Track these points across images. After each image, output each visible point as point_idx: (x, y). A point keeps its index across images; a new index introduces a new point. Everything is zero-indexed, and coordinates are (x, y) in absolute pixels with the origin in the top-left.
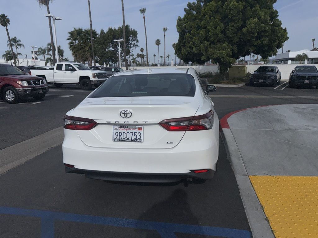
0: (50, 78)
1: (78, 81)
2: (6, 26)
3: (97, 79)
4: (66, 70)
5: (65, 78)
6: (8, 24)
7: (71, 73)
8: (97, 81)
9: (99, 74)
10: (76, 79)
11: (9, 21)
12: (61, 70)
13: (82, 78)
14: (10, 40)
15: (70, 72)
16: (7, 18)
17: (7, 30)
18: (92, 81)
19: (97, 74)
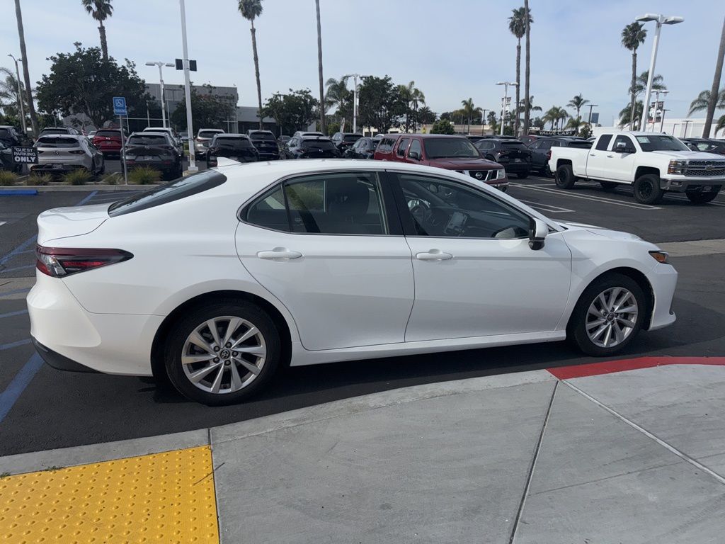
0: (579, 167)
1: (633, 179)
2: (636, 48)
3: (682, 177)
4: (613, 150)
5: (606, 170)
6: (640, 43)
7: (622, 157)
8: (680, 182)
9: (692, 162)
10: (629, 173)
11: (645, 35)
12: (606, 150)
13: (642, 171)
14: (635, 78)
15: (620, 154)
16: (642, 29)
17: (635, 55)
18: (666, 181)
19: (684, 163)
